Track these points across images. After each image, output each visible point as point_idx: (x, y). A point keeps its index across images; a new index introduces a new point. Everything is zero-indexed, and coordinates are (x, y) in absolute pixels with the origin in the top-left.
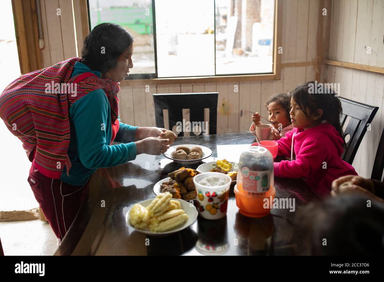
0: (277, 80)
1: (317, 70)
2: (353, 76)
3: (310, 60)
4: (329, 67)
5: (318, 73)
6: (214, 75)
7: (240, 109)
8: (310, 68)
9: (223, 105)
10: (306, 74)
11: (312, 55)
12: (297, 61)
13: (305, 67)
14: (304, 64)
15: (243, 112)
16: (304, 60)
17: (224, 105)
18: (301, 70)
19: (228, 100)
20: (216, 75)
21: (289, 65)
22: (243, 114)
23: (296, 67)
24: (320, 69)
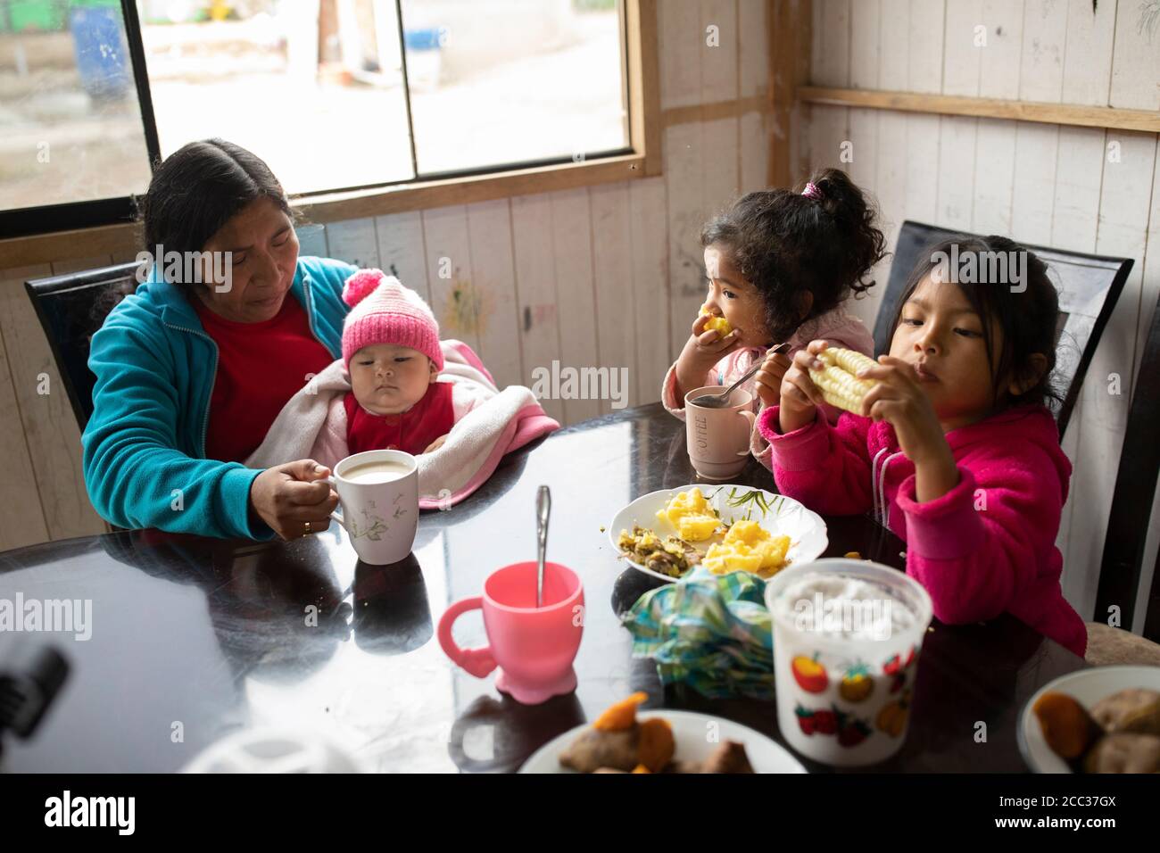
0: (652, 176)
1: (776, 129)
2: (939, 144)
3: (748, 91)
4: (816, 112)
5: (782, 136)
6: (411, 176)
7: (523, 305)
8: (752, 120)
9: (457, 295)
10: (739, 145)
11: (756, 73)
12: (709, 97)
13: (734, 121)
14: (730, 109)
15: (533, 312)
16: (730, 95)
17: (461, 297)
18: (720, 133)
19: (472, 273)
20: (418, 179)
21: (682, 115)
22: (534, 320)
23: (703, 119)
24: (784, 122)
